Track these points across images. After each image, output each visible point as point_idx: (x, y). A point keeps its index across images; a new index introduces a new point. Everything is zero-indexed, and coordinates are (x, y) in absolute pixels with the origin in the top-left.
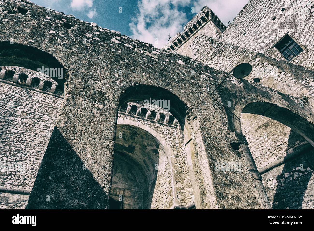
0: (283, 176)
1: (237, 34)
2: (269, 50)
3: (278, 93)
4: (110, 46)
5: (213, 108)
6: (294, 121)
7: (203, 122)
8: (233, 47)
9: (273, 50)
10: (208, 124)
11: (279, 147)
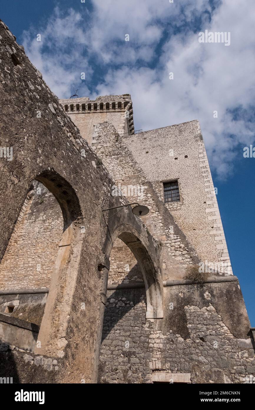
0: (109, 300)
1: (140, 147)
2: (157, 182)
3: (147, 231)
4: (45, 112)
5: (100, 224)
6: (145, 261)
7: (87, 235)
8: (133, 160)
9: (160, 185)
10: (90, 238)
11: (120, 274)
